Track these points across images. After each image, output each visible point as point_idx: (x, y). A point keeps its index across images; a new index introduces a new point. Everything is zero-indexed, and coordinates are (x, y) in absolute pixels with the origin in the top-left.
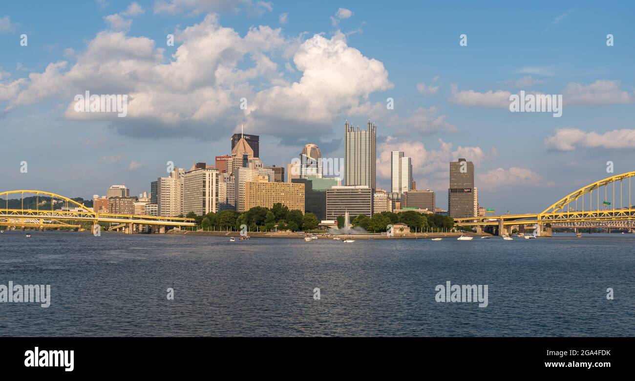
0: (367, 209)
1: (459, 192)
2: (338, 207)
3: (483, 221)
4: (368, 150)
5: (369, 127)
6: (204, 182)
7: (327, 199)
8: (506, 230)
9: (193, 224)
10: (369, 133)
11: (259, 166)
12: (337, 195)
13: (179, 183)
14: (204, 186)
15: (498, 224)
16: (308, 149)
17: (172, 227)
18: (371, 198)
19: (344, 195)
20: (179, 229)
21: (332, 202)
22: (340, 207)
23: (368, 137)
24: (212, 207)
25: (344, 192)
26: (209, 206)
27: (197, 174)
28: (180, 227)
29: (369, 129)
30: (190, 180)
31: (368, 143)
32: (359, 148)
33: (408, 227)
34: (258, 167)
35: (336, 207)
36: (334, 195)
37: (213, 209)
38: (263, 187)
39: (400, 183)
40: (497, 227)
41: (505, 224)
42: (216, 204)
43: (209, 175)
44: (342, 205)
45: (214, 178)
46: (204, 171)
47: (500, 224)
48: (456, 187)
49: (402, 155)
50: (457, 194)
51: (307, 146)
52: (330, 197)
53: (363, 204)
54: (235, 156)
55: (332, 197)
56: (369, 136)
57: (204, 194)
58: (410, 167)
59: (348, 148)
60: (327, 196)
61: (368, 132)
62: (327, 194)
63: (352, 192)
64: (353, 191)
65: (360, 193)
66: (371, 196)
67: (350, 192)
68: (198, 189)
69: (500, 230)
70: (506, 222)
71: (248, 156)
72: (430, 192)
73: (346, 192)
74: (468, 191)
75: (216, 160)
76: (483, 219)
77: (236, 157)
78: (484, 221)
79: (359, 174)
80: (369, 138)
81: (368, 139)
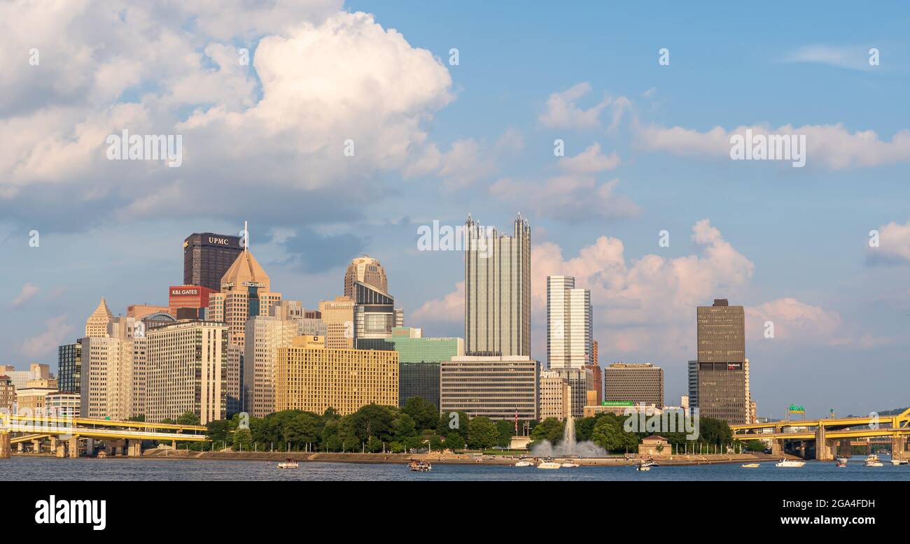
0: (528, 405)
1: (717, 369)
2: (466, 400)
3: (782, 430)
4: (515, 278)
5: (518, 229)
6: (199, 348)
7: (441, 383)
8: (829, 448)
9: (201, 438)
10: (519, 242)
11: (297, 313)
12: (461, 375)
13: (129, 349)
14: (198, 357)
15: (813, 437)
16: (359, 269)
17: (154, 443)
18: (535, 382)
19: (478, 375)
20: (173, 448)
21: (452, 390)
22: (470, 400)
23: (515, 249)
24: (214, 402)
25: (478, 370)
26: (208, 399)
27: (179, 331)
28: (174, 444)
29: (518, 233)
30: (161, 343)
31: (515, 264)
32: (497, 273)
33: (668, 443)
34: (294, 316)
35: (461, 400)
36: (457, 375)
37: (216, 404)
38: (315, 359)
39: (568, 346)
40: (811, 442)
41: (828, 436)
42: (222, 395)
43: (209, 333)
44: (472, 395)
45: (219, 340)
46: (196, 326)
47: (819, 436)
48: (710, 359)
49: (570, 284)
50: (714, 372)
51: (356, 261)
52: (448, 380)
53: (518, 395)
54: (230, 288)
55: (452, 380)
56: (519, 247)
57: (198, 374)
58: (589, 310)
59: (473, 273)
60: (442, 377)
61: (515, 241)
62: (442, 372)
63: (495, 369)
64: (496, 367)
65: (512, 371)
66: (535, 377)
67: (490, 369)
68: (183, 363)
69: (819, 449)
70: (829, 432)
71: (259, 290)
72: (654, 368)
73: (482, 369)
74: (736, 368)
75: (171, 295)
76: (783, 427)
77: (234, 292)
78: (784, 430)
79: (497, 329)
80: (518, 252)
81: (515, 255)
